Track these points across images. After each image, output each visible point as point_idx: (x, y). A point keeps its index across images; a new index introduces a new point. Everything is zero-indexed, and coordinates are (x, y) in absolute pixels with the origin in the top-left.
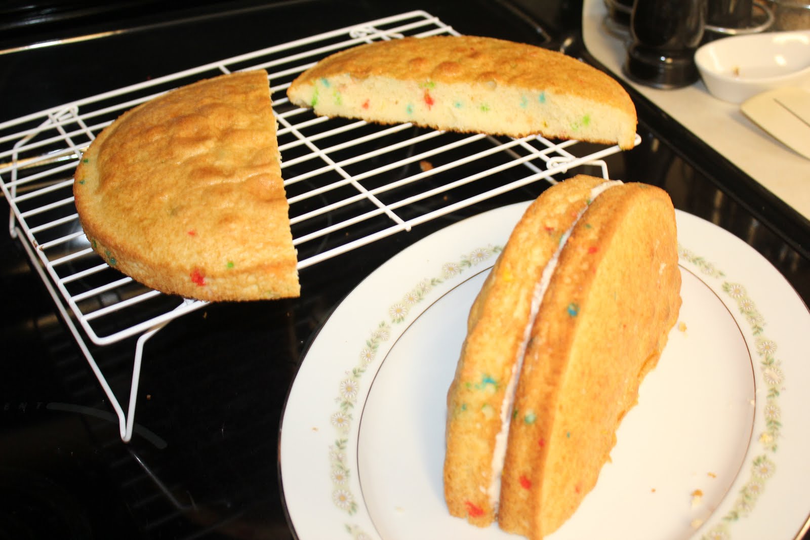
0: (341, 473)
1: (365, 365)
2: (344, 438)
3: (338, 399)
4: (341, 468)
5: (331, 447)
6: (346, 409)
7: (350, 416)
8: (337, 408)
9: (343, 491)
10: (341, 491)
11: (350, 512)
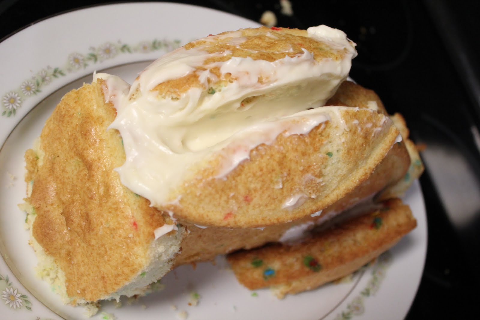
0: (34, 88)
1: (136, 50)
2: (65, 72)
3: (93, 49)
4: (38, 85)
5: (49, 67)
6: (90, 59)
7: (86, 65)
8: (85, 52)
9: (19, 98)
10: (18, 96)
11: (4, 113)
